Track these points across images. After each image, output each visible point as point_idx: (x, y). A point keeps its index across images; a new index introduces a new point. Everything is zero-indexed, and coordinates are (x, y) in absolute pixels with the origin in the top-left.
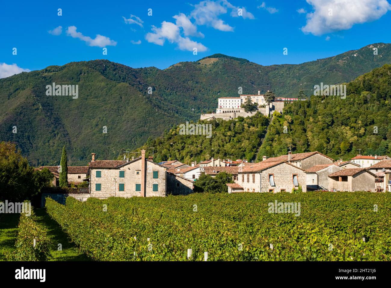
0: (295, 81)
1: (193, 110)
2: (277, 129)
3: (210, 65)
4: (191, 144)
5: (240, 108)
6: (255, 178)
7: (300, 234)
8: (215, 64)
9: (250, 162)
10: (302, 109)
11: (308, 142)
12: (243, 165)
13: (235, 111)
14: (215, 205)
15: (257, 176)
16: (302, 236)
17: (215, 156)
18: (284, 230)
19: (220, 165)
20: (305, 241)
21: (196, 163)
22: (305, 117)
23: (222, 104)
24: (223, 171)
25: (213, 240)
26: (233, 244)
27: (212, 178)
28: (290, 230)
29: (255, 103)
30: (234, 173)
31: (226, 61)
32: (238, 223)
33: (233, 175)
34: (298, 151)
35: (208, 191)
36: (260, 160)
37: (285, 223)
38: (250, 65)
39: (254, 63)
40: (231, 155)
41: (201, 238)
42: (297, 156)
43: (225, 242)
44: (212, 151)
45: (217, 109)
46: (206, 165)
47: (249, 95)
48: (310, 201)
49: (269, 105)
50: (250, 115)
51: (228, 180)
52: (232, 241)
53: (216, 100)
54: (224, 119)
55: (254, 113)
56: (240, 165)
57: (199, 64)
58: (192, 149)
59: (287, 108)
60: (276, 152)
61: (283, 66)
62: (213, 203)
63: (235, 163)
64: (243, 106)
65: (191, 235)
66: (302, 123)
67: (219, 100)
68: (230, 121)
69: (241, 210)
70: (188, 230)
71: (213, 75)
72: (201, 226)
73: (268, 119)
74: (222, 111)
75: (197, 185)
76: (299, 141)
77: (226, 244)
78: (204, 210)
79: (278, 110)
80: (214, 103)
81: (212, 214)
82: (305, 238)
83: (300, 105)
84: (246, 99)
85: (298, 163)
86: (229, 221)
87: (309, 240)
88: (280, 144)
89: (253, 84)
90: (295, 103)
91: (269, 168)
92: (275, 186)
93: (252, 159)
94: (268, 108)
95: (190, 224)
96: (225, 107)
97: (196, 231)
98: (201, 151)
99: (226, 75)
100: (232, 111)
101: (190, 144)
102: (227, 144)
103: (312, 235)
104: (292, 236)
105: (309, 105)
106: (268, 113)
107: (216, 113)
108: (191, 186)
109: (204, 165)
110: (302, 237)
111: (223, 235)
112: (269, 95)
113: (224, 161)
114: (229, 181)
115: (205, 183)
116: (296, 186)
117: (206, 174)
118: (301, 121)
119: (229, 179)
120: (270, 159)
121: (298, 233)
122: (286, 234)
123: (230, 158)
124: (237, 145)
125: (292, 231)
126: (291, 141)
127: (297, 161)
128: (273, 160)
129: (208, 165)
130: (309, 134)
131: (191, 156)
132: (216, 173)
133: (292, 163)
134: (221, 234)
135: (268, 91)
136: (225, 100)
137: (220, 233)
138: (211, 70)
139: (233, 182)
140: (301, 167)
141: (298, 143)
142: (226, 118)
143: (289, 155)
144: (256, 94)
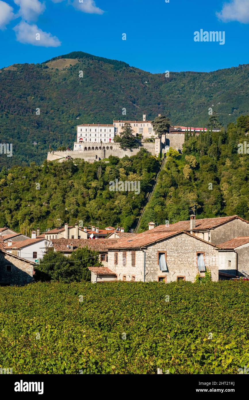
0: (203, 99)
1: (35, 144)
2: (172, 177)
3: (64, 70)
4: (31, 201)
5: (112, 141)
6: (136, 258)
7: (207, 352)
8: (74, 70)
9: (128, 232)
10: (213, 146)
11: (223, 199)
12: (117, 237)
13: (104, 147)
14: (69, 303)
15: (139, 255)
16: (209, 354)
17: (70, 221)
18: (180, 346)
19: (79, 237)
20: (214, 363)
21: (38, 233)
22: (218, 159)
23: (84, 135)
24: (83, 246)
25: (64, 362)
26: (97, 368)
27: (64, 257)
28: (190, 344)
29: (137, 135)
30: (101, 250)
31: (92, 65)
32: (106, 333)
33: (100, 253)
34: (207, 214)
35: (57, 279)
36: (145, 228)
37: (182, 333)
38: (131, 71)
39: (136, 69)
40: (97, 219)
41: (45, 359)
42: (205, 223)
43: (84, 366)
44: (66, 212)
45: (75, 144)
46: (55, 235)
47: (127, 122)
48: (224, 296)
49: (160, 138)
50: (128, 153)
51: (91, 261)
52: (96, 363)
53: (73, 128)
54: (86, 159)
55: (136, 151)
56: (112, 237)
57: (47, 67)
58: (32, 210)
59: (189, 145)
60: (170, 214)
61: (184, 74)
62: (67, 300)
63: (104, 232)
64: (117, 140)
65: (29, 353)
66: (214, 169)
67: (79, 128)
68: (96, 163)
69: (111, 312)
70: (25, 346)
71: (69, 88)
72: (46, 338)
73: (158, 161)
74: (83, 147)
75: (40, 269)
76: (208, 198)
77: (87, 369)
78: (51, 310)
79: (175, 147)
80: (70, 133)
81: (65, 318)
82: (214, 358)
83: (211, 139)
84: (123, 127)
85: (206, 234)
86: (92, 330)
87: (221, 360)
88: (177, 203)
89: (134, 103)
90: (203, 136)
91: (159, 242)
92: (167, 271)
93: (132, 227)
94: (159, 143)
95: (27, 334)
96: (88, 140)
97: (37, 347)
98: (48, 213)
99: (90, 88)
100: (100, 148)
101: (29, 201)
102: (91, 202)
103: (225, 353)
104: (193, 354)
105: (225, 139)
106: (159, 152)
107: (72, 149)
108: (30, 271)
109: (52, 235)
110: (208, 357)
111: (81, 354)
112: (161, 122)
113: (85, 230)
114: (94, 262)
115: (53, 266)
116: (201, 272)
117: (55, 250)
118: (211, 166)
119: (93, 259)
120: (160, 228)
121: (203, 350)
122: (183, 352)
123: (95, 225)
124: (108, 203)
125: (193, 347)
126: (195, 197)
127: (203, 231)
128: (165, 229)
129: (59, 236)
130: (224, 186)
131: (31, 221)
132: (71, 250)
133: (196, 235)
134: (79, 352)
135: (159, 115)
136: (88, 128)
137: (75, 350)
138: (65, 79)
139: (100, 265)
140: (210, 241)
141: (207, 201)
142: (90, 158)
143: (191, 221)
144: (139, 120)
